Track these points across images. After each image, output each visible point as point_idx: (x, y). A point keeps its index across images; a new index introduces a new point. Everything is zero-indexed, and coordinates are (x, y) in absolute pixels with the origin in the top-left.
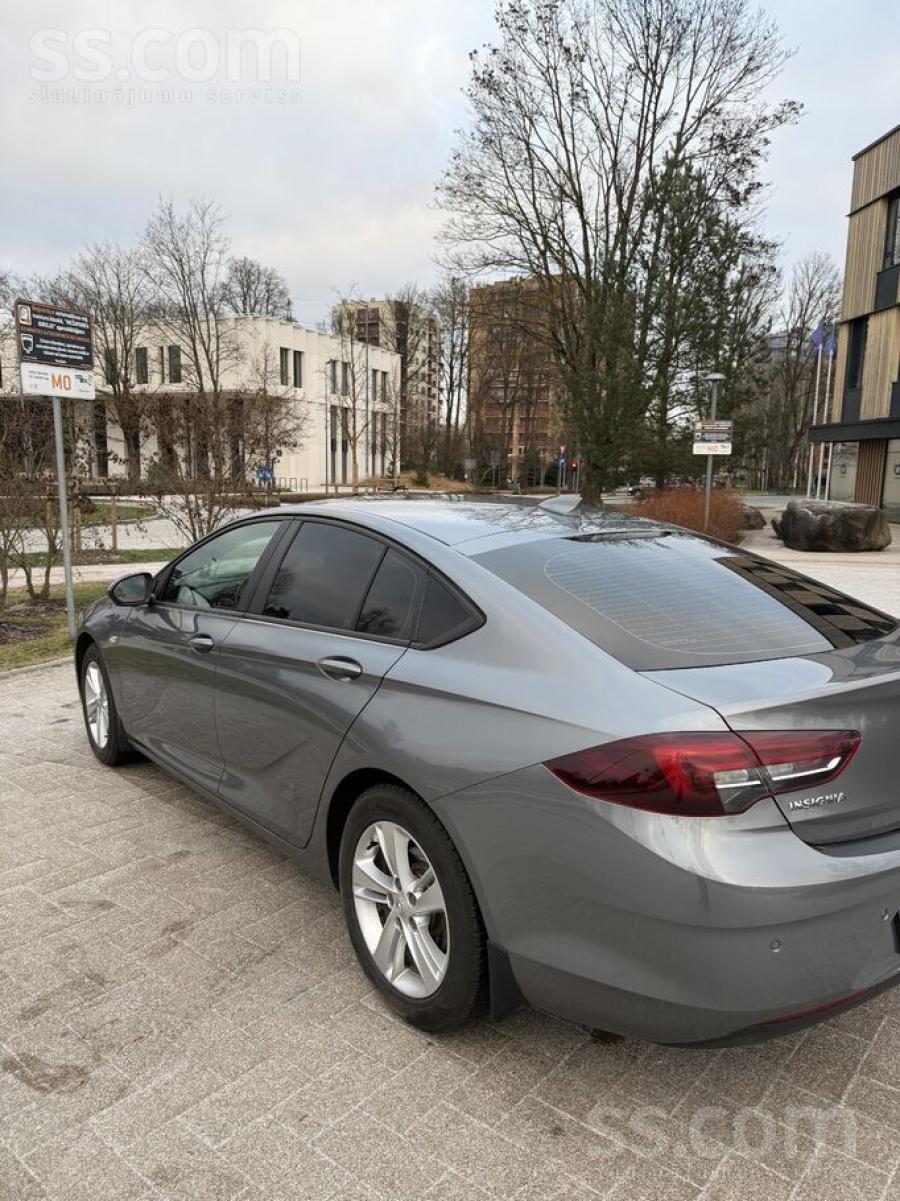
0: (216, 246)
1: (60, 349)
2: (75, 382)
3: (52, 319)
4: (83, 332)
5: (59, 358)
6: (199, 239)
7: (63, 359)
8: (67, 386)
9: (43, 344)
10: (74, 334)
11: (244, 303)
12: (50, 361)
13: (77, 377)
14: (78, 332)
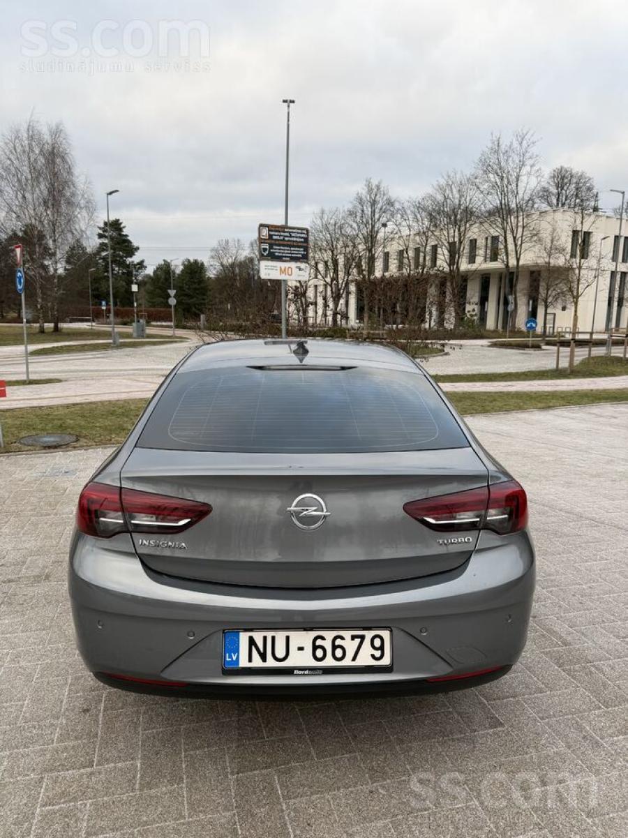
0: (529, 162)
1: (286, 251)
2: (296, 271)
3: (282, 234)
4: (302, 240)
5: (286, 257)
6: (517, 159)
7: (288, 257)
8: (290, 273)
9: (276, 249)
10: (297, 241)
11: (558, 200)
12: (279, 259)
13: (297, 267)
14: (298, 240)
